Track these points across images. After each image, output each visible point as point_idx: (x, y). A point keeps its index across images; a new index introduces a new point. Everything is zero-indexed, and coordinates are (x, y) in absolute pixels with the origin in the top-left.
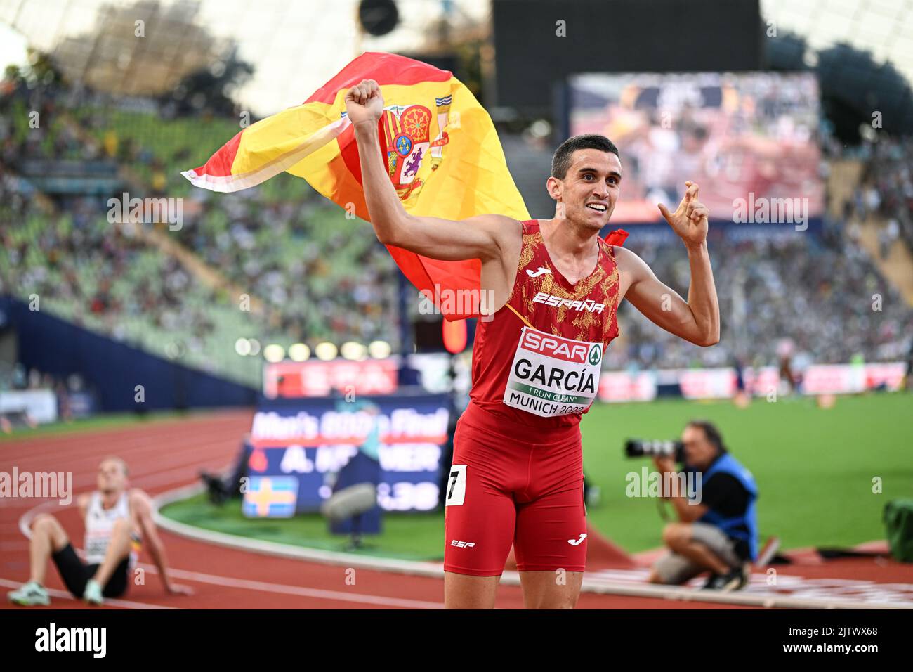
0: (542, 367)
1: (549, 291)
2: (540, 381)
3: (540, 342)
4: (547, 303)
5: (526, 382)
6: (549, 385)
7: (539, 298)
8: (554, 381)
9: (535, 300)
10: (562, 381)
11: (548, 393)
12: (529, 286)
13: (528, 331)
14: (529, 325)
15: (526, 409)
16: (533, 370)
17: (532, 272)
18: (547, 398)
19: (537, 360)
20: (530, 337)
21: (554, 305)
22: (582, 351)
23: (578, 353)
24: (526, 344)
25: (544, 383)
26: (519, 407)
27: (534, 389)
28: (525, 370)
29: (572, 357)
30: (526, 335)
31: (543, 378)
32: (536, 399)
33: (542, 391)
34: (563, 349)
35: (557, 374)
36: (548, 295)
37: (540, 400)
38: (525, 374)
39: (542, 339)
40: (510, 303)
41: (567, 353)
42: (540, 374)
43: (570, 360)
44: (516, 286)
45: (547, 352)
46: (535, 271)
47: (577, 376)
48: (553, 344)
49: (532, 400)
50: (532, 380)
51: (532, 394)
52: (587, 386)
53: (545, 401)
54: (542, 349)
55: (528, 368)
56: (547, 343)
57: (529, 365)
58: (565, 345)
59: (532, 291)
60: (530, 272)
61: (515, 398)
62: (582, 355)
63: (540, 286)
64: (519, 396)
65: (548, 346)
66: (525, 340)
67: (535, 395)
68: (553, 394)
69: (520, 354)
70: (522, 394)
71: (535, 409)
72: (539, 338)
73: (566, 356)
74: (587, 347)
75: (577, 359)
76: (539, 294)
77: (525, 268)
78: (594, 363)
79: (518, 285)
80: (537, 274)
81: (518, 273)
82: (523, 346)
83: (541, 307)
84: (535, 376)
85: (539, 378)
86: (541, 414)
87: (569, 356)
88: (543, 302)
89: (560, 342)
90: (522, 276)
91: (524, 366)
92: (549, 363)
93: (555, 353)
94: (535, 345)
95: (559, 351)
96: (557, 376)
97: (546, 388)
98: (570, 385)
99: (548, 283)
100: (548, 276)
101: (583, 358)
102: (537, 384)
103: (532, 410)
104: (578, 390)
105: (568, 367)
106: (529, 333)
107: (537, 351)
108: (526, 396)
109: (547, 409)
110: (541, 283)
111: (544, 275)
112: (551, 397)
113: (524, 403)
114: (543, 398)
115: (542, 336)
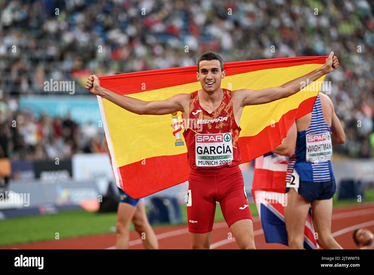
0: (206, 148)
1: (202, 118)
2: (207, 153)
3: (202, 138)
5: (202, 155)
6: (211, 153)
8: (212, 152)
10: (215, 151)
11: (212, 157)
13: (197, 135)
14: (197, 133)
15: (206, 166)
16: (203, 150)
17: (194, 113)
18: (212, 159)
20: (199, 137)
22: (220, 137)
23: (218, 138)
24: (198, 141)
25: (209, 154)
26: (203, 165)
27: (206, 157)
28: (200, 151)
29: (217, 140)
30: (197, 137)
33: (209, 157)
34: (212, 138)
35: (213, 149)
41: (214, 139)
43: (216, 142)
45: (206, 141)
47: (221, 148)
48: (207, 138)
49: (207, 161)
50: (204, 154)
51: (206, 159)
52: (227, 151)
54: (204, 141)
55: (201, 150)
56: (205, 138)
57: (201, 148)
58: (212, 137)
60: (193, 113)
61: (200, 163)
62: (220, 139)
65: (206, 139)
66: (197, 139)
67: (207, 159)
69: (197, 145)
70: (202, 160)
71: (209, 164)
72: (201, 137)
73: (214, 141)
74: (222, 135)
75: (219, 141)
78: (228, 141)
80: (196, 113)
81: (189, 114)
85: (206, 152)
87: (215, 141)
89: (210, 136)
90: (191, 115)
91: (199, 149)
92: (208, 145)
93: (209, 141)
94: (201, 140)
95: (210, 139)
96: (213, 150)
97: (210, 155)
98: (219, 151)
99: (201, 115)
100: (201, 113)
101: (221, 140)
102: (206, 154)
104: (224, 153)
105: (216, 145)
107: (203, 142)
108: (204, 160)
110: (198, 116)
111: (199, 113)
112: (213, 158)
113: (204, 163)
114: (210, 159)
115: (203, 136)
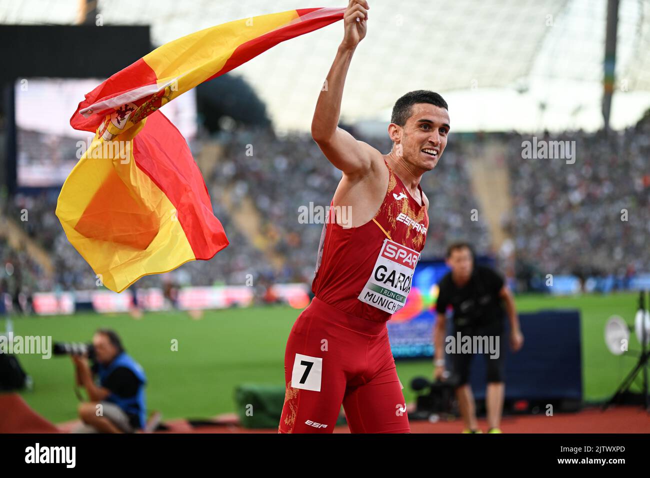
0: (394, 273)
1: (406, 213)
2: (390, 284)
3: (396, 252)
4: (405, 222)
5: (380, 284)
6: (396, 286)
7: (400, 217)
9: (398, 219)
11: (394, 293)
12: (395, 207)
13: (388, 243)
14: (390, 238)
15: (376, 305)
16: (387, 274)
17: (397, 195)
18: (392, 298)
19: (391, 266)
20: (390, 248)
21: (407, 224)
24: (386, 254)
25: (392, 286)
26: (371, 303)
27: (385, 289)
28: (382, 275)
30: (386, 245)
31: (393, 282)
32: (384, 297)
33: (391, 291)
34: (409, 258)
36: (405, 216)
37: (387, 298)
38: (380, 277)
39: (398, 249)
40: (377, 219)
42: (391, 278)
43: (410, 267)
44: (383, 205)
45: (400, 261)
46: (399, 195)
48: (403, 254)
49: (382, 298)
51: (382, 294)
53: (391, 300)
54: (396, 258)
55: (384, 273)
56: (401, 253)
57: (386, 270)
58: (411, 255)
59: (396, 211)
61: (369, 296)
63: (402, 208)
64: (372, 295)
65: (401, 256)
66: (385, 250)
67: (385, 295)
68: (397, 294)
69: (381, 261)
70: (375, 293)
71: (382, 305)
72: (396, 248)
73: (409, 263)
76: (401, 214)
77: (392, 192)
79: (385, 204)
80: (400, 198)
81: (387, 195)
82: (383, 255)
83: (401, 225)
84: (388, 280)
85: (390, 281)
86: (386, 310)
88: (402, 221)
89: (408, 252)
90: (389, 198)
91: (382, 271)
92: (399, 268)
93: (404, 261)
94: (392, 254)
95: (406, 260)
97: (393, 289)
99: (406, 206)
100: (405, 200)
102: (388, 285)
103: (379, 307)
106: (389, 245)
107: (393, 259)
108: (378, 295)
109: (391, 306)
110: (402, 206)
112: (395, 297)
113: (375, 301)
114: (390, 297)
115: (399, 248)
